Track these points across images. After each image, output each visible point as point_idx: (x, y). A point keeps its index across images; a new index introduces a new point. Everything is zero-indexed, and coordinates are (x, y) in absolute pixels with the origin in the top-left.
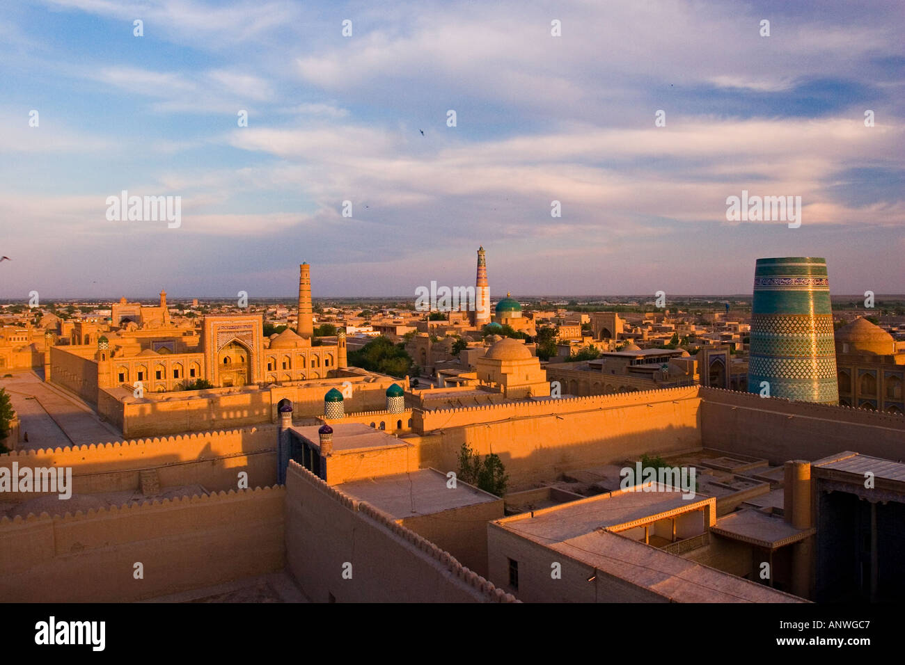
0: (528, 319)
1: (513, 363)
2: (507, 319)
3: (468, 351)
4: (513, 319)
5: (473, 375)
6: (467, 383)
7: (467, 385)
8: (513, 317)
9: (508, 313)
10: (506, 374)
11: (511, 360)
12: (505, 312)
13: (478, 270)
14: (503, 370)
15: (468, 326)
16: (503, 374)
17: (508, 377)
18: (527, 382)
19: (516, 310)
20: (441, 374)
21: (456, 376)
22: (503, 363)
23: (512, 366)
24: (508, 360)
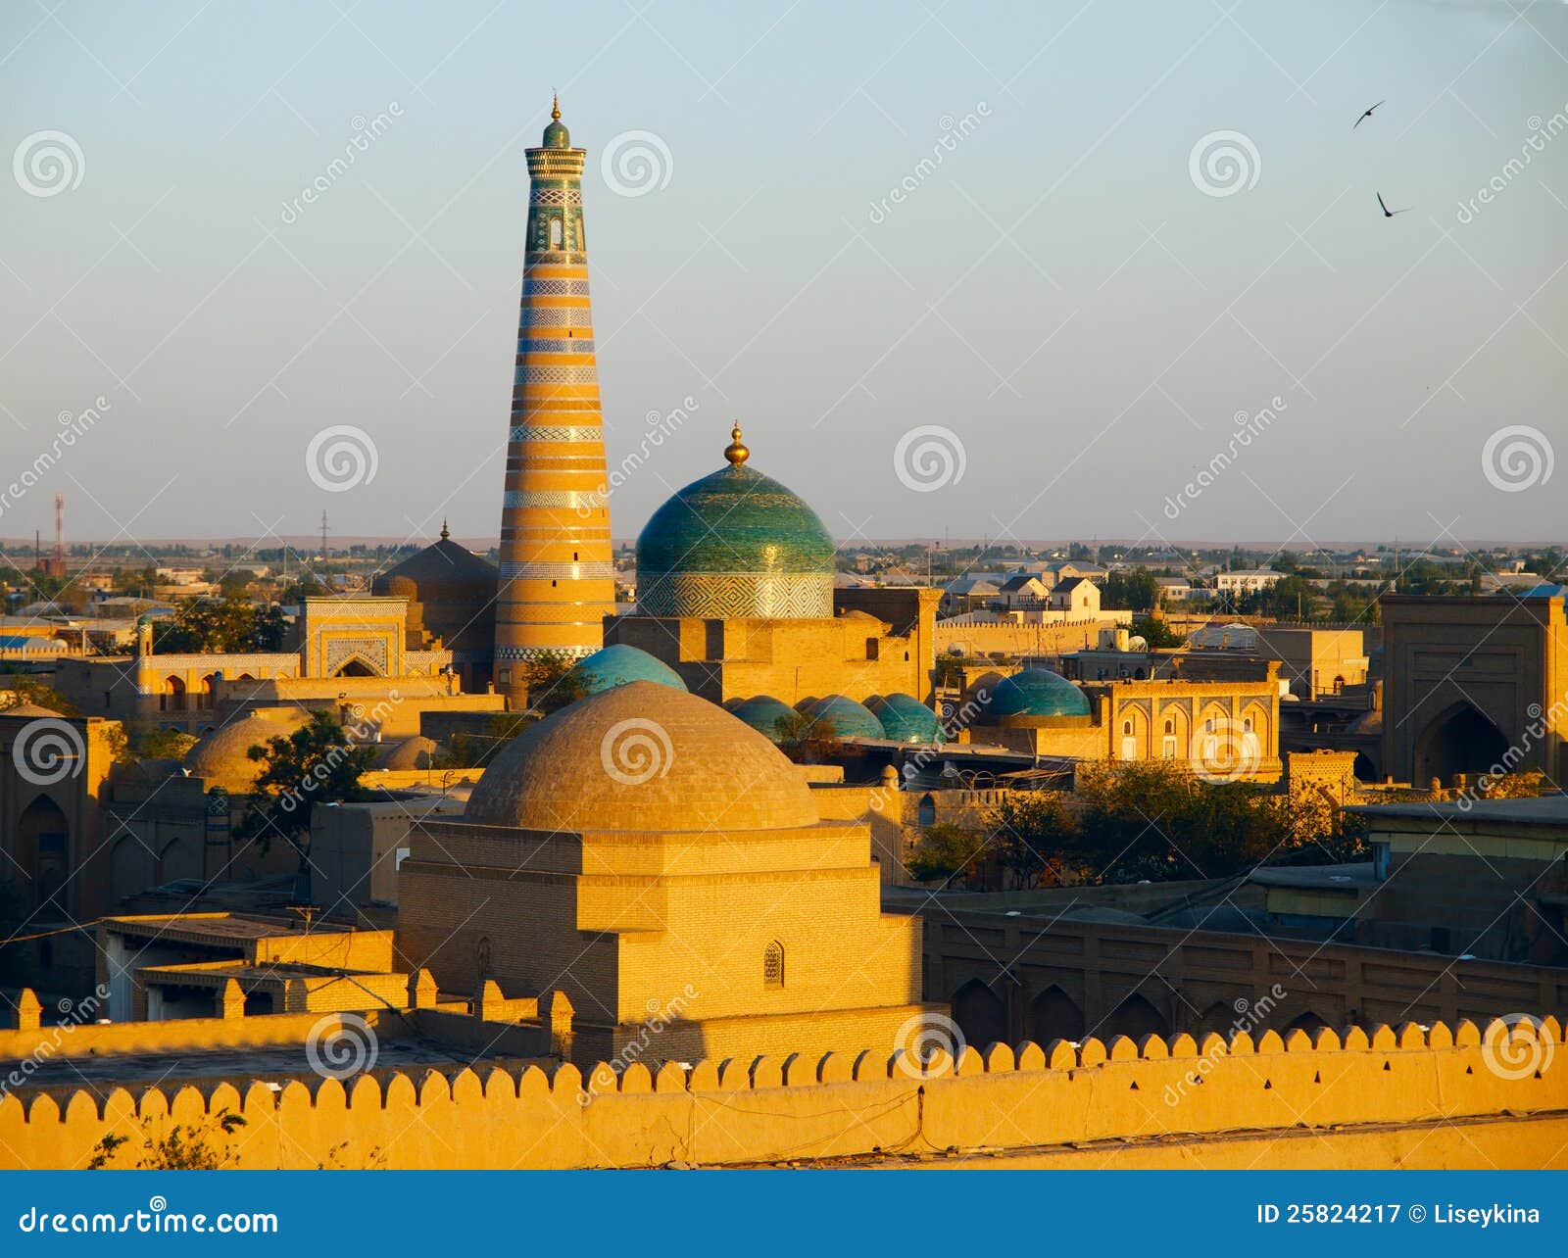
0: (876, 628)
1: (675, 858)
2: (715, 629)
3: (374, 808)
4: (768, 624)
5: (373, 948)
6: (302, 995)
7: (300, 1008)
8: (768, 609)
9: (727, 580)
10: (610, 939)
11: (652, 838)
12: (703, 578)
13: (530, 287)
14: (592, 911)
15: (440, 686)
16: (589, 935)
17: (628, 954)
18: (774, 1001)
19: (795, 564)
20: (133, 941)
21: (237, 953)
22: (593, 857)
23: (658, 880)
24: (628, 837)
